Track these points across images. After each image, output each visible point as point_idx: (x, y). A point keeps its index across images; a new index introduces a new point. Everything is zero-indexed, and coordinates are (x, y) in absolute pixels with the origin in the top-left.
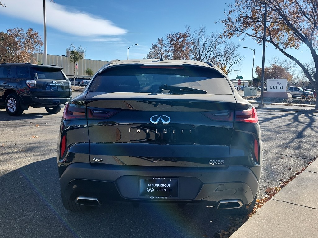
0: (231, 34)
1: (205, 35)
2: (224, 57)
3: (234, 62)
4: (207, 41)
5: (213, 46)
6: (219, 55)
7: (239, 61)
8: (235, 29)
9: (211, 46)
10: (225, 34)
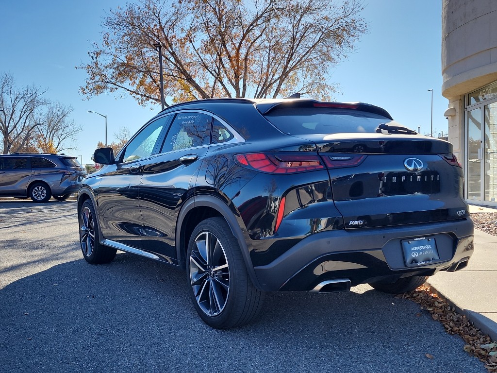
0: (99, 87)
1: (14, 89)
2: (48, 126)
3: (66, 135)
4: (18, 99)
5: (29, 109)
6: (38, 122)
7: (73, 133)
8: (104, 80)
9: (26, 107)
10: (91, 87)
